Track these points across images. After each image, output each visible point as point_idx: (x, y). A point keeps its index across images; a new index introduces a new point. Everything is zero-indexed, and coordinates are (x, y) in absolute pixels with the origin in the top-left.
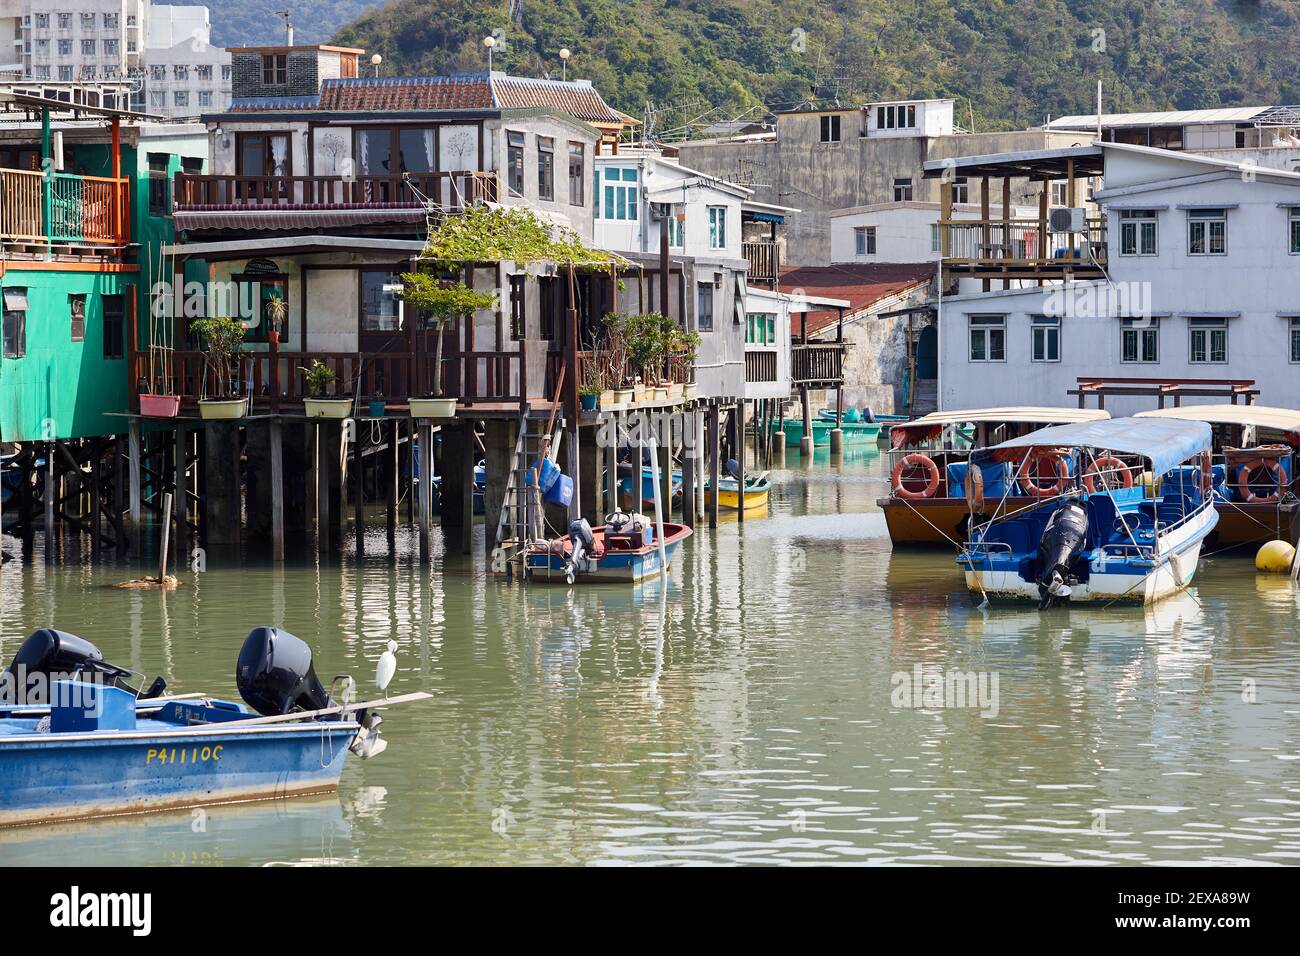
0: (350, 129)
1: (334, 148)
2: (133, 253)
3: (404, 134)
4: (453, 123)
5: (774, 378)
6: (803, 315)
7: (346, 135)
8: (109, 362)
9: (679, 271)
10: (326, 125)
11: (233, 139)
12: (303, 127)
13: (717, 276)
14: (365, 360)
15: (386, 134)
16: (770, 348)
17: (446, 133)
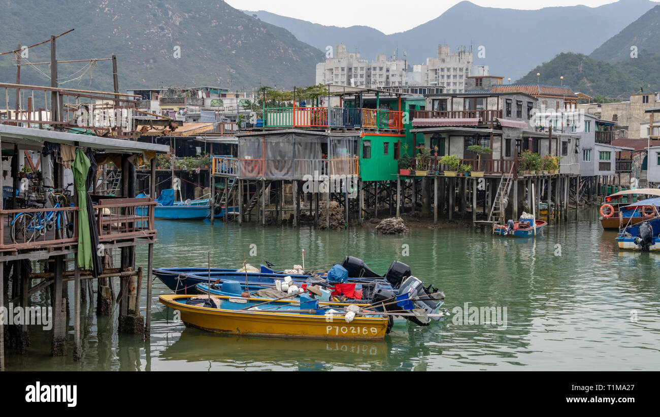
0: (463, 99)
1: (459, 103)
2: (404, 131)
3: (478, 99)
4: (490, 97)
5: (610, 170)
6: (620, 152)
7: (462, 100)
8: (395, 160)
9: (557, 138)
10: (456, 97)
11: (432, 101)
12: (450, 98)
13: (569, 140)
14: (464, 161)
15: (473, 99)
16: (608, 161)
17: (489, 99)
